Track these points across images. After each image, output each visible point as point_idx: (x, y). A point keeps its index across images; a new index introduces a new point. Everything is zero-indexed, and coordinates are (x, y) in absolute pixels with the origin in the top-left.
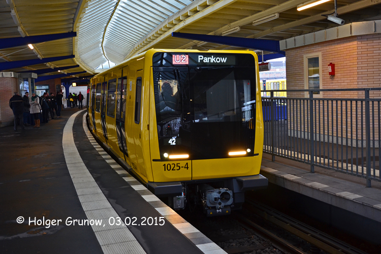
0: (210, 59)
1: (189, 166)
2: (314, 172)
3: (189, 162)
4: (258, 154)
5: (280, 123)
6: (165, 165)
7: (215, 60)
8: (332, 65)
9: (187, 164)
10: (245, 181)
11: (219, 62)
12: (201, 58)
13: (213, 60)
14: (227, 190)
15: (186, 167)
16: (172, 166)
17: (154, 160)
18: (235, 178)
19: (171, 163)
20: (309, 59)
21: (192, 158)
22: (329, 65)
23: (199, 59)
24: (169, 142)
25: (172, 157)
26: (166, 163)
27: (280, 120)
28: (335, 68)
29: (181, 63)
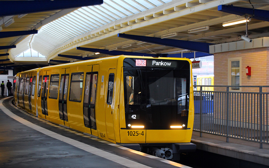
0: (160, 63)
1: (144, 133)
2: (228, 142)
3: (144, 131)
4: (190, 129)
5: (208, 115)
6: (128, 132)
7: (163, 64)
8: (249, 68)
9: (143, 132)
10: (181, 145)
11: (166, 65)
12: (154, 62)
13: (162, 64)
14: (169, 149)
15: (142, 134)
16: (133, 133)
17: (122, 129)
18: (174, 143)
19: (132, 131)
20: (233, 62)
21: (146, 128)
22: (246, 68)
23: (153, 63)
24: (132, 117)
25: (134, 127)
26: (130, 131)
27: (208, 113)
28: (251, 70)
29: (141, 65)
